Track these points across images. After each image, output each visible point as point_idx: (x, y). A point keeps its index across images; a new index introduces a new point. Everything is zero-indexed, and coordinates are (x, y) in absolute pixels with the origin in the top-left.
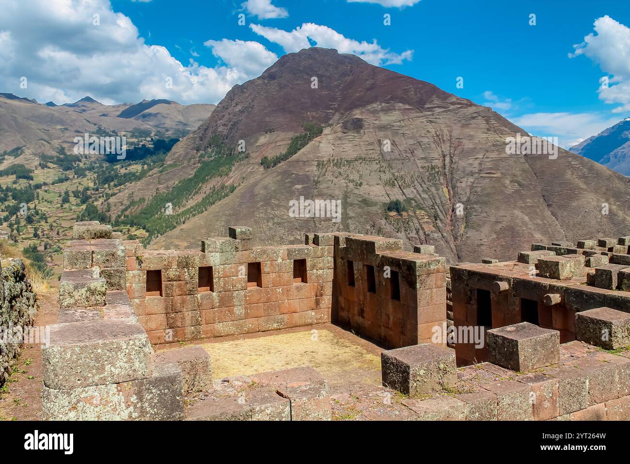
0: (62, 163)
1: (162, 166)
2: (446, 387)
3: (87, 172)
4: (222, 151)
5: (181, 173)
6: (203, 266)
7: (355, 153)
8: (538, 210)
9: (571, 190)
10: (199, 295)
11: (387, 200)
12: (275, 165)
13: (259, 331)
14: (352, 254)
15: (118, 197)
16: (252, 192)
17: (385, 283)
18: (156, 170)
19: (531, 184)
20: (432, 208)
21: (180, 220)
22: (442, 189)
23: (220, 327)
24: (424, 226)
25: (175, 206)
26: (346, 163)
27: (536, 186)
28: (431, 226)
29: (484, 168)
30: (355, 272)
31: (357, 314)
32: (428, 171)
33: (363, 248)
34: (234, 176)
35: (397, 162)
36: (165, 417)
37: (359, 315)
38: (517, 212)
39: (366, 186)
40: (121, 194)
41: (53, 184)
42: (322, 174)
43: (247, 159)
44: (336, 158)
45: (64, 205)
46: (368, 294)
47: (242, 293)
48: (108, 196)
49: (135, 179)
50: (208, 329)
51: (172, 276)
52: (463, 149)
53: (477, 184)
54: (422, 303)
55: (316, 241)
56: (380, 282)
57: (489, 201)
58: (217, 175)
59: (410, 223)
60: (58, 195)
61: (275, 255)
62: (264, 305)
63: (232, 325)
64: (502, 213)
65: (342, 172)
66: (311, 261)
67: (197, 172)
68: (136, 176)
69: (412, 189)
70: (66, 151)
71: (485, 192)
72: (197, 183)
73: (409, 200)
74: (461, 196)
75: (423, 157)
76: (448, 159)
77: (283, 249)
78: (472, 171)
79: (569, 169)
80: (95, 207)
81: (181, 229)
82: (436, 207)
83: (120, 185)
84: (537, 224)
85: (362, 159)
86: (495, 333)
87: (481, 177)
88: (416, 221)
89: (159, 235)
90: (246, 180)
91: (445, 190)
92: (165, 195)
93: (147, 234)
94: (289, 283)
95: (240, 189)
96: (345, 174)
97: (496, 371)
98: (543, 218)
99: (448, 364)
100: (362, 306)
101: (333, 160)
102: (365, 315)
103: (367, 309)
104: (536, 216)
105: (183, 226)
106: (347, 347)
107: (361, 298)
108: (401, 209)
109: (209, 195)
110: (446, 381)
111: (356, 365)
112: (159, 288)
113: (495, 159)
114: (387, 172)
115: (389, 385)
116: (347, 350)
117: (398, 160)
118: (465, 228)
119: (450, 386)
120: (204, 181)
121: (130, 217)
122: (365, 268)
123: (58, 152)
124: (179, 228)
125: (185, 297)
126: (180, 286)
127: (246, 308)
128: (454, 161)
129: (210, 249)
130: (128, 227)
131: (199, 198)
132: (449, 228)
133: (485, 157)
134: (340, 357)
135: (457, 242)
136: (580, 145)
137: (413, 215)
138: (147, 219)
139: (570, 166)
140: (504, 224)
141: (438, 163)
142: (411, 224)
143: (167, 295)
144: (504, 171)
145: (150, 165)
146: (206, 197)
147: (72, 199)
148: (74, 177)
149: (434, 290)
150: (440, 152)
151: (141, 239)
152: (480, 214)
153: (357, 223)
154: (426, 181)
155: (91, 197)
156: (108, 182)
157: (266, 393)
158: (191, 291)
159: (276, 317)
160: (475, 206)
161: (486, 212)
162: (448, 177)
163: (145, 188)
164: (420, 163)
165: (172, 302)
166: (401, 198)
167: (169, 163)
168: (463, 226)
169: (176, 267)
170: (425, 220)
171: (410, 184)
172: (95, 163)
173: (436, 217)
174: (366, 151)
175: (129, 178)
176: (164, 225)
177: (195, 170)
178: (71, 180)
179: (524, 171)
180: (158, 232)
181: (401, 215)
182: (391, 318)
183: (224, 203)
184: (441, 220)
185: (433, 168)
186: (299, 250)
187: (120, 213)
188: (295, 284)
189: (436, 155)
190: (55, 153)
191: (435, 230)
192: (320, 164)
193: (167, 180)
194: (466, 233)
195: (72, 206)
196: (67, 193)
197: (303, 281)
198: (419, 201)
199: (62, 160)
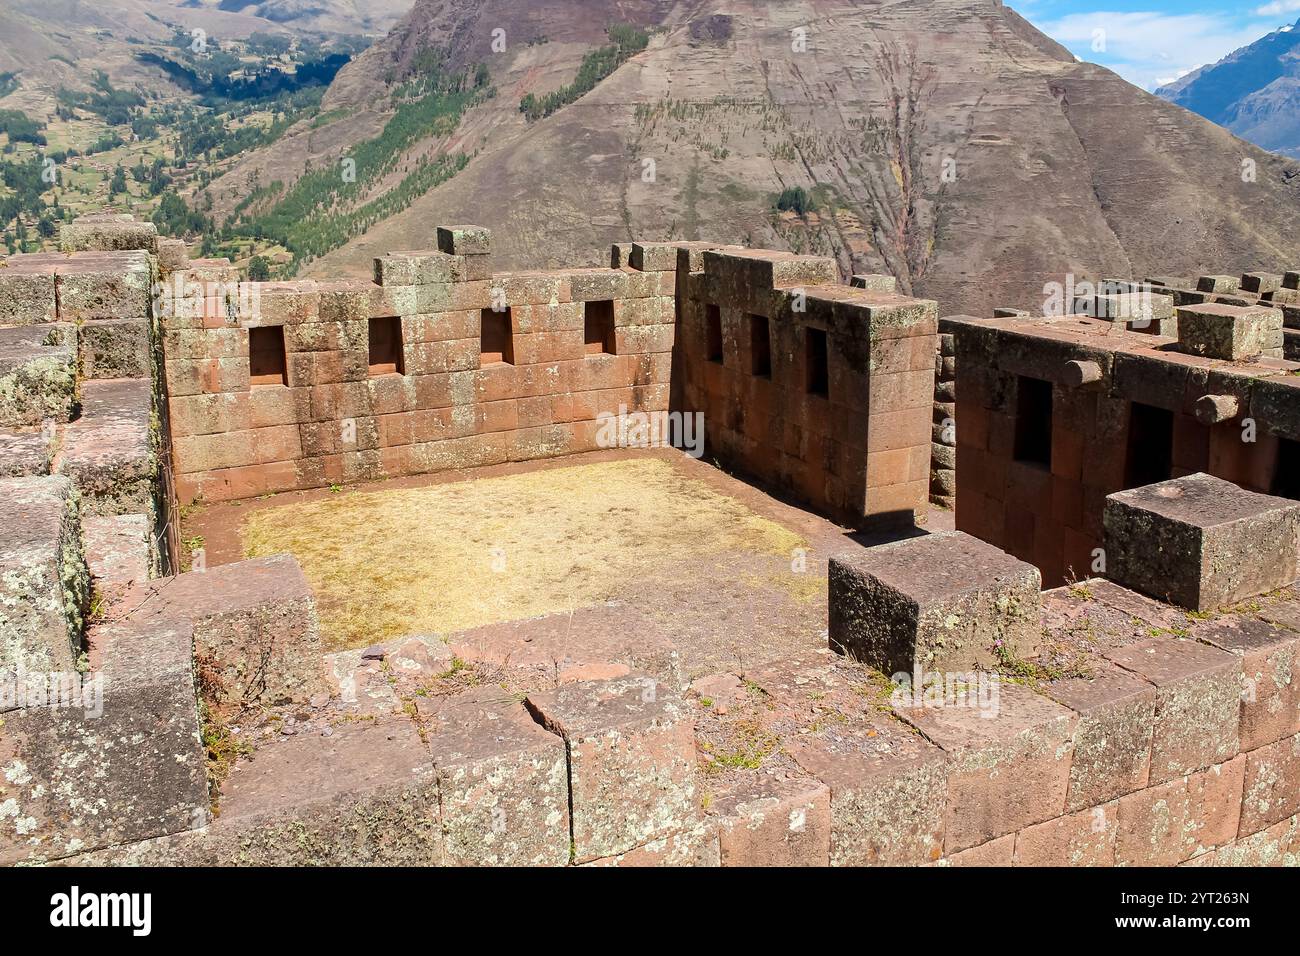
0: (103, 107)
1: (316, 113)
2: (1012, 658)
3: (159, 128)
4: (440, 84)
5: (355, 129)
6: (380, 315)
7: (713, 90)
8: (1081, 216)
9: (1151, 177)
10: (371, 382)
11: (778, 189)
12: (549, 112)
13: (508, 461)
14: (718, 289)
15: (227, 179)
16: (502, 168)
17: (794, 356)
18: (303, 123)
19: (1072, 163)
20: (868, 206)
21: (356, 225)
22: (891, 166)
23: (421, 453)
24: (851, 242)
25: (346, 198)
26: (695, 110)
27: (1082, 166)
28: (864, 242)
29: (977, 127)
30: (725, 330)
31: (725, 424)
32: (863, 129)
33: (745, 278)
34: (465, 135)
35: (800, 109)
36: (140, 821)
37: (731, 428)
38: (1040, 220)
39: (735, 159)
40: (232, 174)
41: (89, 153)
42: (645, 132)
43: (491, 100)
44: (675, 100)
45: (115, 197)
46: (754, 380)
47: (470, 376)
48: (207, 178)
49: (261, 142)
50: (394, 457)
51: (307, 339)
52: (937, 84)
53: (962, 158)
54: (880, 403)
55: (636, 260)
56: (781, 353)
57: (985, 195)
58: (430, 134)
59: (822, 235)
60: (102, 176)
61: (543, 290)
62: (520, 404)
63: (448, 448)
64: (1008, 220)
65: (687, 128)
66: (624, 304)
67: (388, 126)
68: (264, 136)
69: (830, 166)
70: (111, 83)
71: (978, 176)
72: (389, 150)
73: (821, 189)
74: (928, 183)
75: (854, 99)
76: (904, 106)
77: (560, 279)
78: (953, 131)
79: (1152, 133)
80: (180, 202)
81: (360, 245)
82: (877, 204)
83: (230, 154)
84: (1076, 245)
85: (729, 101)
86: (1131, 504)
87: (971, 144)
88: (834, 232)
89: (315, 257)
90: (491, 142)
91: (896, 169)
92: (323, 174)
93: (290, 255)
94: (574, 354)
95: (478, 162)
96: (692, 133)
97: (1130, 606)
98: (1091, 233)
99: (1020, 597)
100: (739, 407)
101: (670, 104)
102: (744, 426)
103: (750, 415)
104: (1077, 228)
105: (364, 239)
106: (704, 499)
107: (737, 389)
108: (806, 206)
109: (414, 175)
110: (1012, 642)
111: (725, 540)
112: (280, 368)
113: (1002, 108)
114: (779, 130)
115: (850, 651)
116: (705, 505)
117: (803, 105)
118: (933, 248)
119: (1020, 656)
120: (403, 145)
121: (254, 221)
122: (748, 321)
123: (93, 85)
124: (354, 243)
125: (339, 386)
126: (327, 363)
127: (478, 411)
128: (916, 109)
129: (394, 277)
130: (251, 240)
131: (394, 181)
132: (900, 248)
133: (981, 102)
134: (689, 521)
135: (915, 276)
136: (1178, 83)
137: (829, 218)
138: (289, 224)
139: (1155, 127)
140: (1012, 243)
141: (884, 113)
142: (825, 237)
143: (299, 383)
144: (1018, 134)
145: (292, 112)
146: (408, 179)
147: (132, 185)
148: (132, 138)
149: (909, 376)
150: (890, 92)
151: (278, 266)
152: (964, 220)
153: (716, 234)
154: (858, 151)
155: (171, 181)
156: (204, 148)
157: (492, 710)
158: (353, 373)
159: (546, 429)
160: (955, 204)
161: (977, 217)
162: (903, 142)
163: (281, 160)
164: (847, 113)
165: (311, 398)
166: (806, 185)
167: (330, 107)
168: (929, 244)
169: (316, 318)
170: (854, 230)
171: (825, 154)
172: (176, 108)
173: (875, 225)
174: (738, 86)
175: (249, 140)
176: (324, 236)
177: (385, 123)
178: (126, 144)
179: (1059, 134)
180: (313, 252)
181: (805, 219)
182: (806, 435)
183: (445, 190)
184: (885, 231)
185: (873, 123)
186: (598, 280)
187: (232, 213)
188: (587, 357)
189: (880, 98)
190: (89, 87)
191: (872, 250)
192: (642, 112)
193: (327, 145)
194: (935, 258)
195: (133, 199)
196: (119, 172)
197: (605, 350)
198: (842, 190)
199: (104, 104)
